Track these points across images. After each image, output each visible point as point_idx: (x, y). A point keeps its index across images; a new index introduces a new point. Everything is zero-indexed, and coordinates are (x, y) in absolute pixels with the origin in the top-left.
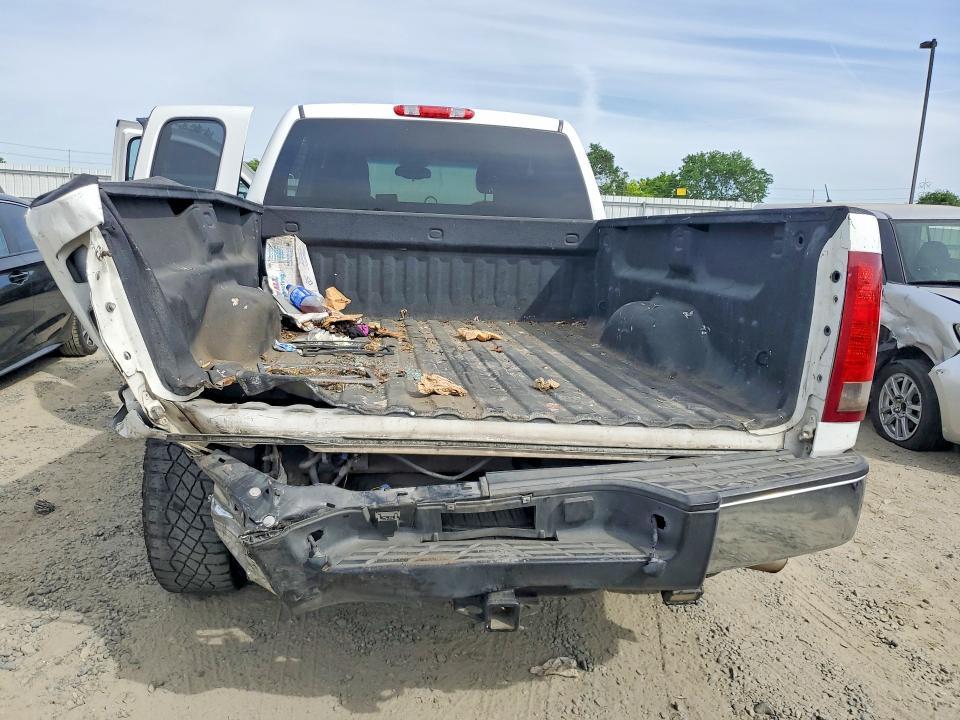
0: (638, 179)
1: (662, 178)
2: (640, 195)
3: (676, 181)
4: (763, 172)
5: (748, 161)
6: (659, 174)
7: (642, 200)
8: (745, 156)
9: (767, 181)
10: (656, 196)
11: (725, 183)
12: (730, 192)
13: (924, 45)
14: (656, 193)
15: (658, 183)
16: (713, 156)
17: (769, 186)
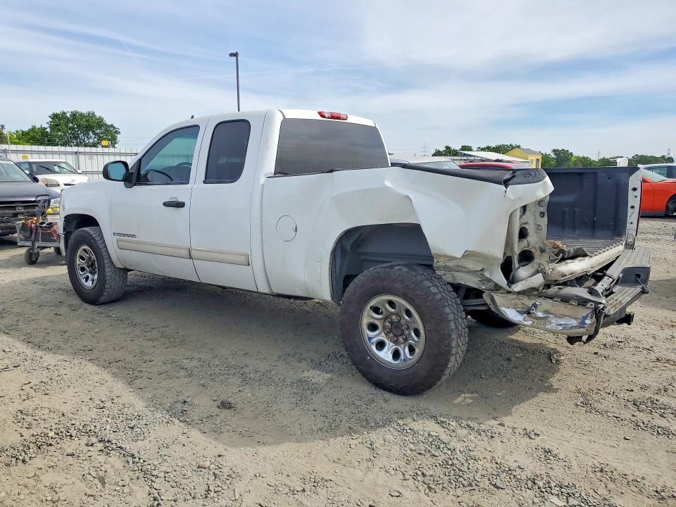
0: (13, 131)
1: (33, 129)
2: (19, 144)
3: (47, 132)
4: (112, 126)
5: (101, 119)
6: (30, 127)
7: (20, 147)
8: (98, 115)
9: (116, 132)
10: (32, 144)
11: (87, 134)
12: (91, 141)
13: (231, 55)
14: (32, 141)
15: (32, 134)
16: (74, 115)
17: (118, 136)
